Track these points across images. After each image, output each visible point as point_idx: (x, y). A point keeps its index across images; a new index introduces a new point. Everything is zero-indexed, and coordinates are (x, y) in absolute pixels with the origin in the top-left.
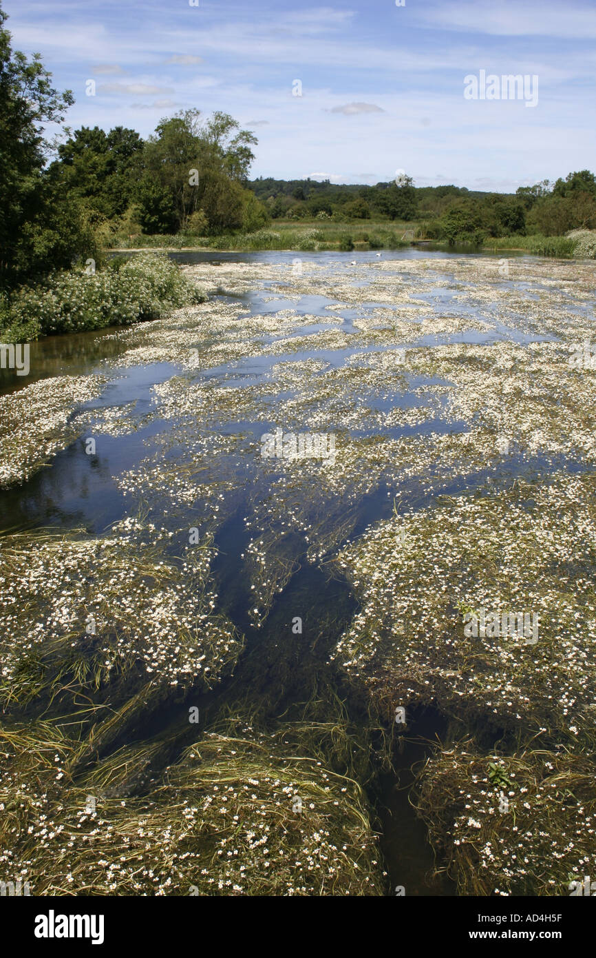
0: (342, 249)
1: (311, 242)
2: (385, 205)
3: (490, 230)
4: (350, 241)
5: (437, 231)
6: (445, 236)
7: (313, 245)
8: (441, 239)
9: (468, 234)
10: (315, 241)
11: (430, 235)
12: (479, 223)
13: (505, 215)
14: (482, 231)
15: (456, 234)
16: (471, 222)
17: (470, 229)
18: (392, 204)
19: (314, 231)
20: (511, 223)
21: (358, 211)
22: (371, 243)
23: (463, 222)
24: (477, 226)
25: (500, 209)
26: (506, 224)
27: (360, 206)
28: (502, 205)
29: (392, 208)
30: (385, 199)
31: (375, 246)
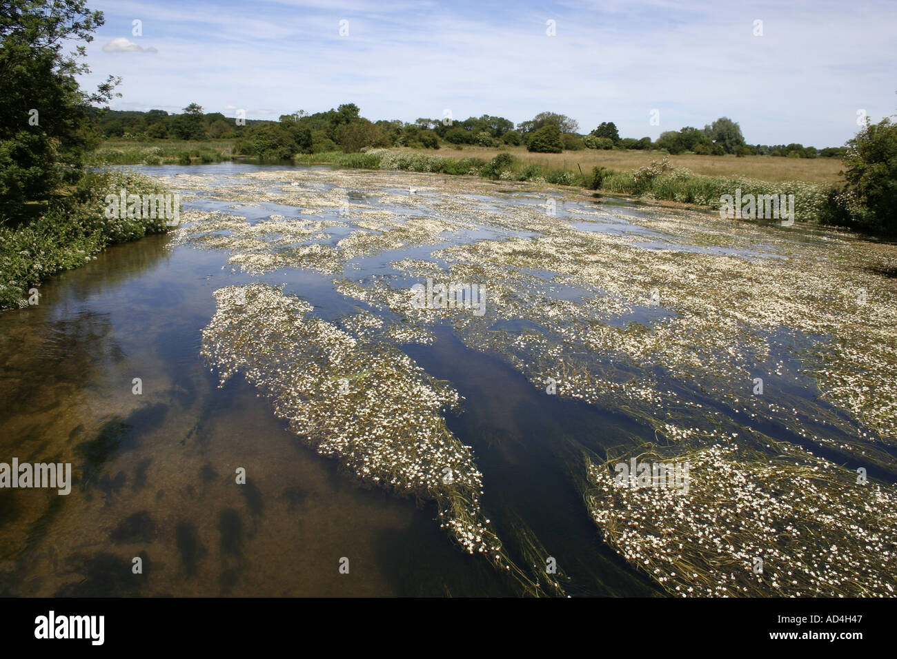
0: (181, 163)
1: (155, 157)
2: (180, 127)
3: (290, 148)
4: (188, 157)
5: (249, 148)
6: (255, 153)
7: (159, 160)
8: (253, 155)
9: (273, 151)
10: (159, 157)
11: (244, 152)
12: (281, 142)
13: (298, 136)
14: (284, 149)
15: (263, 151)
16: (275, 141)
17: (274, 147)
18: (186, 127)
19: (155, 149)
20: (303, 142)
21: (157, 132)
22: (203, 159)
23: (268, 142)
24: (280, 145)
25: (293, 132)
26: (299, 143)
27: (159, 128)
28: (295, 128)
29: (186, 130)
30: (179, 123)
31: (207, 161)
